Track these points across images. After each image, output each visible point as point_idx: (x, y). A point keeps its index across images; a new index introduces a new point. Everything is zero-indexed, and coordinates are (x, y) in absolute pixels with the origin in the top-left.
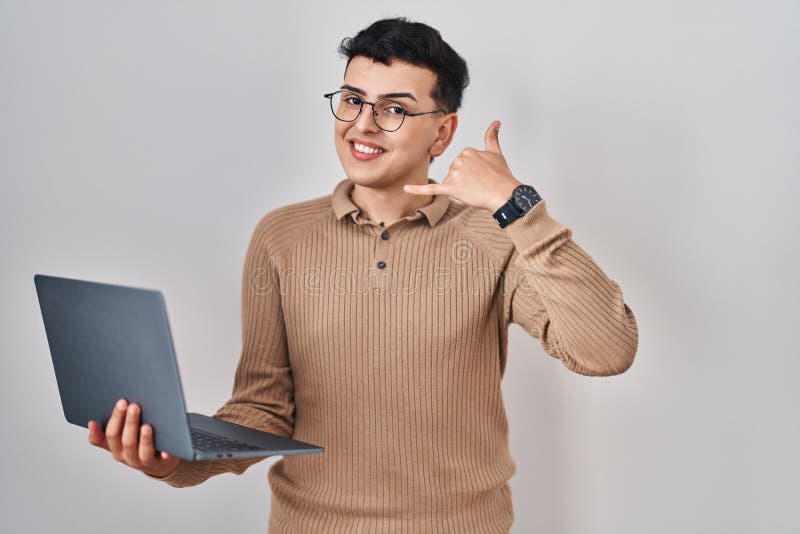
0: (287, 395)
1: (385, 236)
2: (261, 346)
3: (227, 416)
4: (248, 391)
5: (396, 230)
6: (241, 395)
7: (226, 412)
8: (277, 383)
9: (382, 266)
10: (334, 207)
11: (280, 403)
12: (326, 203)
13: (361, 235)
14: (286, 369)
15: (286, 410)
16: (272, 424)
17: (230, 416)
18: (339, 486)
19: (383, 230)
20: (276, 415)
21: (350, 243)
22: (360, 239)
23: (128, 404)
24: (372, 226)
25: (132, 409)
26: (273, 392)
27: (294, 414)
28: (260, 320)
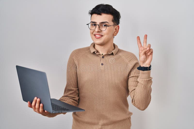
0: (77, 95)
1: (103, 57)
2: (71, 83)
3: (62, 100)
4: (68, 94)
5: (106, 56)
6: (66, 95)
7: (62, 99)
8: (75, 92)
9: (102, 64)
10: (90, 50)
11: (76, 97)
12: (88, 49)
13: (97, 57)
14: (77, 89)
15: (77, 98)
16: (73, 102)
17: (63, 100)
18: (90, 118)
19: (103, 56)
20: (74, 100)
21: (94, 58)
22: (97, 58)
23: (37, 98)
24: (100, 55)
25: (38, 100)
26: (73, 94)
27: (79, 99)
28: (71, 76)
